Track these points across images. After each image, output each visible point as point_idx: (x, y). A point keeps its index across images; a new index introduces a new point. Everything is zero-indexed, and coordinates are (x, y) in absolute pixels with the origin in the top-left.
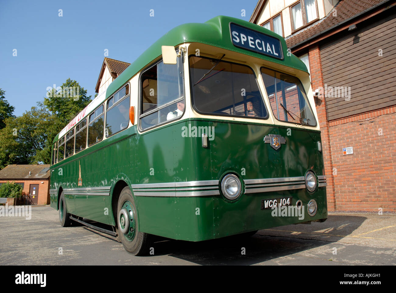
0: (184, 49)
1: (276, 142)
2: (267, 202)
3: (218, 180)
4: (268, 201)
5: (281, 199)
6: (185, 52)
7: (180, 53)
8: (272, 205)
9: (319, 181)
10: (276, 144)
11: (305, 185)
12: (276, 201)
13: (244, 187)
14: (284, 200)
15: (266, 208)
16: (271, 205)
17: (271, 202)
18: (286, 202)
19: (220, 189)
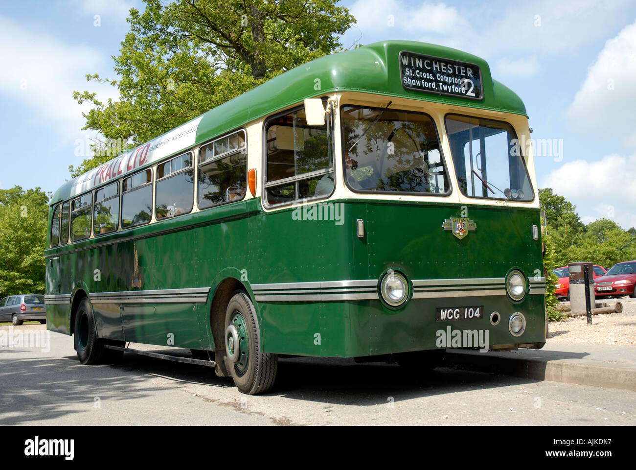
0: (335, 103)
1: (461, 229)
2: (444, 311)
3: (377, 280)
4: (446, 310)
5: (466, 309)
6: (336, 106)
7: (329, 109)
8: (452, 316)
9: (531, 286)
10: (460, 231)
11: (505, 290)
12: (459, 311)
13: (412, 289)
14: (471, 311)
15: (443, 320)
16: (450, 316)
17: (450, 312)
18: (474, 313)
19: (379, 292)
